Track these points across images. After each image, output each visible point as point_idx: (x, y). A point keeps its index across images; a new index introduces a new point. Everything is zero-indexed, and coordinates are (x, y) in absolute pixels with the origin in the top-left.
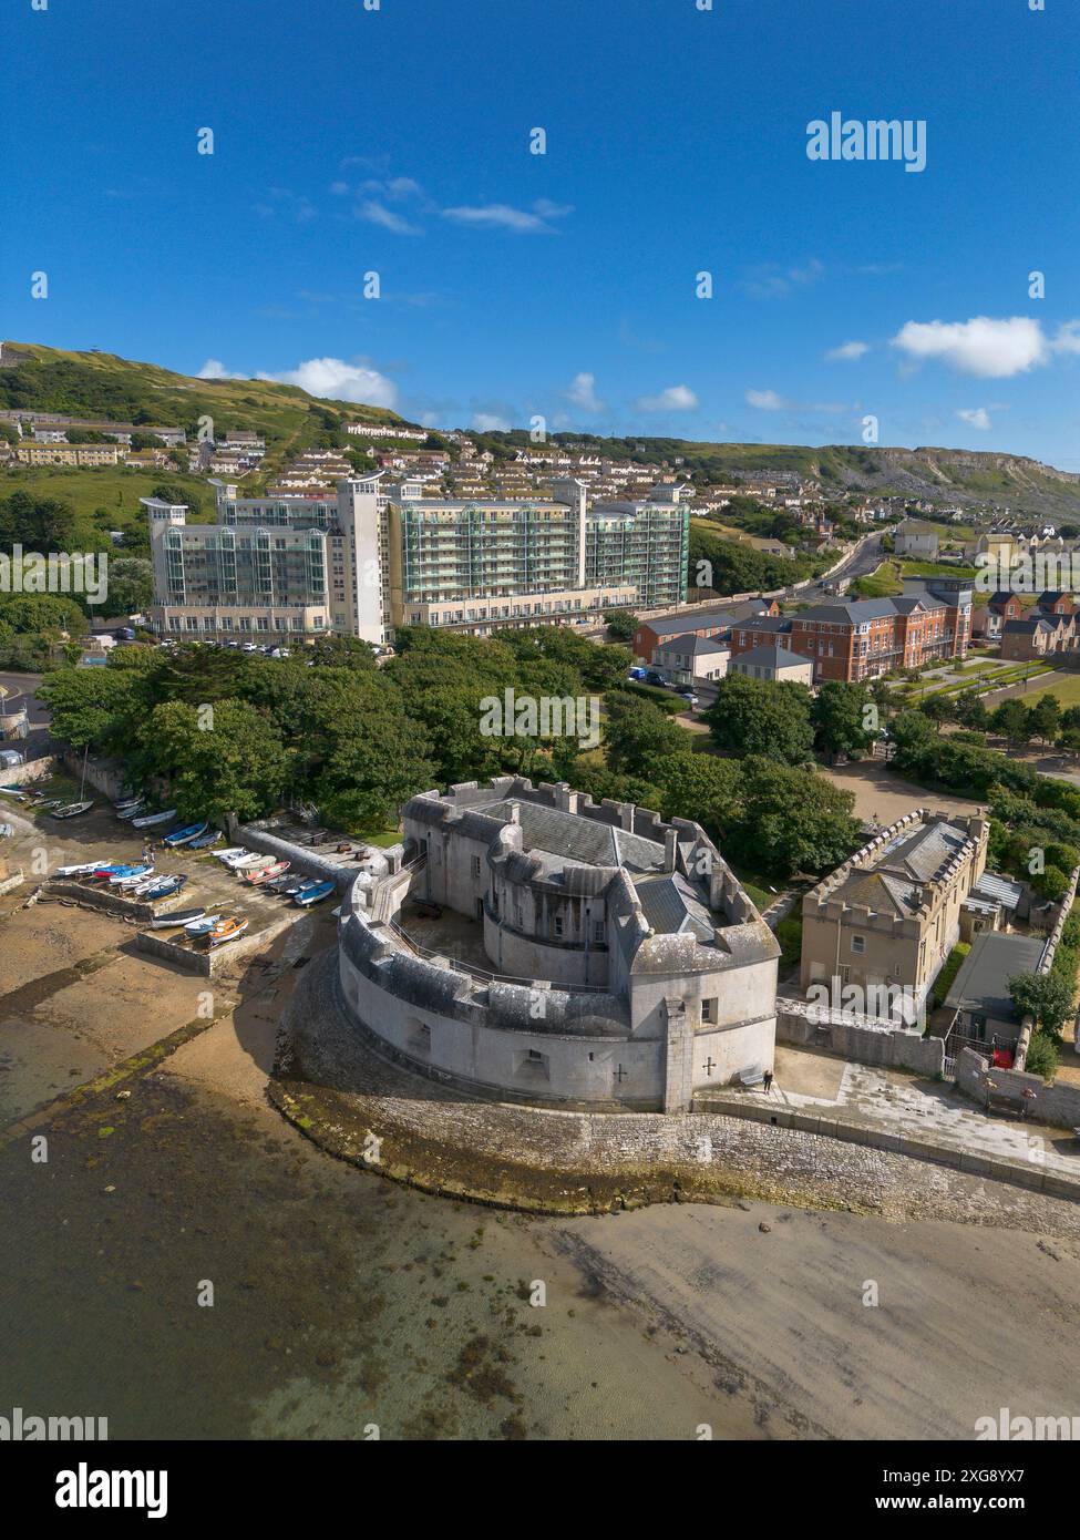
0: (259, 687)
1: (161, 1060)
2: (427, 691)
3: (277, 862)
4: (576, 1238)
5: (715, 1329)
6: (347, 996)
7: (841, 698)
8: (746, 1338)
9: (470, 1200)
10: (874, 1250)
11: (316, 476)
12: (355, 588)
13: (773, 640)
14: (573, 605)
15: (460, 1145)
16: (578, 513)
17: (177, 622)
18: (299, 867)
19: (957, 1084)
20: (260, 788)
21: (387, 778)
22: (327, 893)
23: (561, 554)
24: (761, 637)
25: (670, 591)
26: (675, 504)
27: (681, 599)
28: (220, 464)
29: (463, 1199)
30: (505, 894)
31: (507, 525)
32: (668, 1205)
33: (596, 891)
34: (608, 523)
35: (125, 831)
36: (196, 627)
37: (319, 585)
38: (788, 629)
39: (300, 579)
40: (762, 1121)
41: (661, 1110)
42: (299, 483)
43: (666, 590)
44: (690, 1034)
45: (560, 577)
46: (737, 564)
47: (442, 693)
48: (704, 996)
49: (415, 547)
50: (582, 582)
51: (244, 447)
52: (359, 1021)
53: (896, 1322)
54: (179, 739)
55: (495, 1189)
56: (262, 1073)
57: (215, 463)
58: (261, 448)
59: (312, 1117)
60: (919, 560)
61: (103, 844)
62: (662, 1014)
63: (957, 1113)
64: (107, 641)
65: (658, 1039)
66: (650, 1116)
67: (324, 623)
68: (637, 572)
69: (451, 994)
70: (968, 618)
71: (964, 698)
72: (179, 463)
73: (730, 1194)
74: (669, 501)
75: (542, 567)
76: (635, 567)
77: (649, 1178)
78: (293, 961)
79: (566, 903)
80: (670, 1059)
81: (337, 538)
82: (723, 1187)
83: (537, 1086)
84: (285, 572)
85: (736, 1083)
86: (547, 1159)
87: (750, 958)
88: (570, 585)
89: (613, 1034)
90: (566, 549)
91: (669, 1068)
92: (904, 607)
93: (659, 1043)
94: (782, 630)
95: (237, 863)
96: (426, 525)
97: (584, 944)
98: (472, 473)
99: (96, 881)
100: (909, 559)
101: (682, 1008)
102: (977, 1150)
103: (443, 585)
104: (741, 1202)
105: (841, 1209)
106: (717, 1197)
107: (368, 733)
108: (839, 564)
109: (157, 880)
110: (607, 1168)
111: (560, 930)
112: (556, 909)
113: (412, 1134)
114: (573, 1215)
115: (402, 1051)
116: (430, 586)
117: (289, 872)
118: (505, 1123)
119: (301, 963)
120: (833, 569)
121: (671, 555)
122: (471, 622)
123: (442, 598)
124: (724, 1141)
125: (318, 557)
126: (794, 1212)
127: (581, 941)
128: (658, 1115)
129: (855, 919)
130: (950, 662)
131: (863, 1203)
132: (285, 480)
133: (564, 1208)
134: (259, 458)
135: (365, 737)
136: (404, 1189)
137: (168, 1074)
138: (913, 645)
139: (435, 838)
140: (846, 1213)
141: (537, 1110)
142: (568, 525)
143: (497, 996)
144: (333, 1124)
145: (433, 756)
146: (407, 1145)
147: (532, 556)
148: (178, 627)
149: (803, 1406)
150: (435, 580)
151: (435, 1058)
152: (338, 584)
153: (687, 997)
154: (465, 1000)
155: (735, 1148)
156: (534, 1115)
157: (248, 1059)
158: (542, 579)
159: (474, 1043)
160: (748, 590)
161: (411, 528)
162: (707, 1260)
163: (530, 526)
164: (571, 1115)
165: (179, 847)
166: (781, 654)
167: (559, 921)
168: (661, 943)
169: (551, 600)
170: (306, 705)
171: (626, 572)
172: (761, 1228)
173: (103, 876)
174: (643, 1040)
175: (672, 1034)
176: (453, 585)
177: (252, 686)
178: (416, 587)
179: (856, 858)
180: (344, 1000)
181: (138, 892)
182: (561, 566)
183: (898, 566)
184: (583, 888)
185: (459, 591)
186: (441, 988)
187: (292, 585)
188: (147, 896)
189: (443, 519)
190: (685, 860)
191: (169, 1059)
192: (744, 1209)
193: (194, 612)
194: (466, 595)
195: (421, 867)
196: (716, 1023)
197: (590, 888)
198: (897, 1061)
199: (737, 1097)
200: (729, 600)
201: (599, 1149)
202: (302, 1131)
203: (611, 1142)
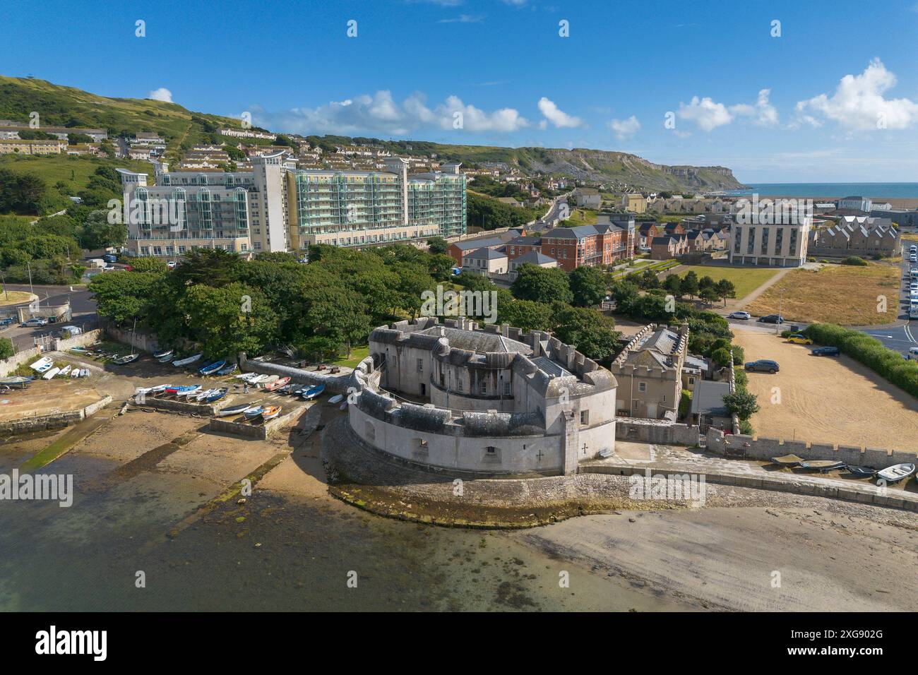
0: (251, 275)
2: (355, 275)
3: (280, 378)
4: (536, 537)
5: (624, 564)
6: (364, 437)
7: (585, 275)
8: (641, 566)
9: (472, 527)
10: (690, 523)
11: (207, 161)
12: (268, 225)
13: (531, 249)
14: (402, 236)
15: (457, 502)
16: (403, 179)
17: (147, 250)
18: (295, 379)
19: (707, 447)
20: (261, 336)
21: (345, 324)
22: (320, 392)
23: (393, 205)
24: (524, 249)
25: (457, 228)
26: (457, 175)
27: (464, 232)
28: (137, 153)
29: (467, 527)
30: (450, 373)
31: (360, 186)
32: (579, 518)
33: (506, 365)
34: (420, 185)
35: (168, 369)
36: (160, 253)
37: (244, 224)
38: (539, 243)
39: (231, 220)
40: (616, 474)
41: (562, 473)
42: (196, 166)
43: (455, 227)
44: (577, 430)
45: (394, 219)
46: (495, 211)
47: (366, 276)
48: (582, 409)
49: (305, 199)
50: (406, 222)
51: (150, 143)
52: (376, 450)
53: (711, 550)
54: (208, 307)
55: (485, 520)
56: (322, 483)
57: (132, 153)
58: (162, 144)
59: (364, 500)
60: (592, 210)
61: (158, 377)
62: (562, 420)
63: (712, 460)
64: (100, 263)
65: (560, 435)
66: (557, 477)
67: (248, 248)
68: (437, 216)
69: (441, 421)
70: (633, 237)
71: (646, 275)
72: (108, 153)
73: (609, 508)
74: (453, 173)
75: (382, 212)
76: (437, 212)
77: (565, 506)
78: (315, 427)
79: (489, 373)
80: (567, 444)
81: (254, 193)
82: (604, 506)
83: (495, 468)
84: (220, 216)
85: (598, 457)
86: (509, 503)
87: (604, 387)
88: (399, 223)
89: (536, 433)
90: (396, 201)
91: (566, 449)
92: (601, 229)
93: (560, 437)
94: (536, 244)
95: (254, 380)
96: (312, 185)
97: (500, 396)
98: (312, 160)
99: (166, 396)
100: (586, 209)
101: (573, 415)
102: (727, 473)
103: (323, 223)
104: (616, 511)
105: (667, 508)
106: (603, 511)
107: (329, 299)
108: (549, 211)
109: (207, 392)
110: (541, 504)
111: (484, 390)
112: (483, 378)
113: (429, 501)
114: (530, 527)
115: (409, 460)
116: (315, 224)
117: (290, 383)
118: (479, 488)
119: (319, 428)
120: (547, 215)
121: (456, 205)
122: (342, 246)
123: (322, 231)
124: (599, 485)
125: (242, 205)
126: (643, 512)
127: (498, 394)
128: (562, 476)
129: (641, 373)
130: (627, 262)
131: (677, 505)
132: (186, 164)
133: (525, 524)
134: (162, 150)
135: (328, 301)
136: (432, 527)
137: (263, 489)
138: (607, 252)
139: (391, 351)
140: (671, 510)
141: (496, 480)
142: (397, 186)
143: (469, 419)
144: (378, 501)
145: (367, 312)
146: (426, 506)
147: (376, 205)
148: (148, 253)
149: (679, 589)
150: (318, 220)
151: (432, 460)
152: (255, 223)
153: (574, 410)
154: (450, 423)
155: (605, 487)
156: (495, 483)
157: (311, 478)
158: (383, 220)
159: (457, 446)
160: (502, 227)
161: (303, 186)
162: (608, 538)
163: (374, 186)
164: (515, 481)
165: (211, 375)
166: (540, 256)
167: (484, 385)
168: (559, 381)
169: (389, 233)
170: (283, 285)
171: (432, 216)
172: (630, 521)
173: (171, 393)
174: (551, 435)
175: (568, 430)
176: (329, 223)
177: (247, 274)
178: (306, 225)
179: (629, 346)
180: (361, 440)
181: (199, 399)
182: (393, 212)
183: (582, 213)
184: (498, 364)
185: (333, 227)
186: (435, 418)
187: (225, 224)
188: (204, 400)
189: (322, 181)
190: (545, 350)
191: (259, 482)
192: (619, 514)
193: (158, 243)
194: (337, 229)
195: (384, 369)
196: (588, 424)
197: (502, 364)
198: (675, 441)
199: (601, 463)
200: (493, 232)
201: (535, 496)
202: (360, 507)
203: (540, 492)
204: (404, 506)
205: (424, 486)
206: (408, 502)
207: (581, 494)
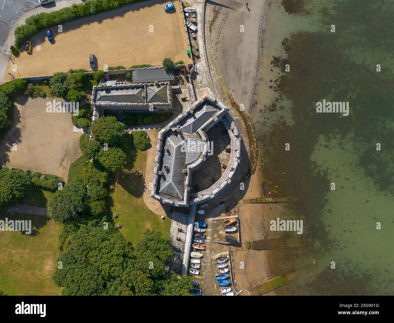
1: (259, 198)
5: (252, 88)
10: (228, 77)
15: (247, 134)
32: (237, 103)
53: (238, 71)
56: (251, 178)
59: (255, 160)
77: (235, 108)
105: (223, 83)
106: (231, 98)
110: (238, 113)
113: (249, 142)
119: (221, 203)
126: (227, 88)
131: (221, 81)
133: (246, 115)
144: (254, 156)
149: (255, 76)
172: (233, 91)
192: (231, 94)
201: (236, 116)
203: (234, 115)
204: (253, 147)
206: (251, 147)
207: (228, 105)
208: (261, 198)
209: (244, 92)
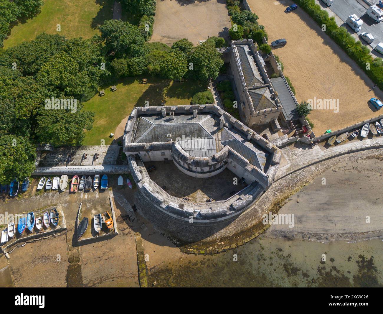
1: (146, 266)
5: (310, 230)
10: (315, 192)
15: (239, 231)
19: (300, 141)
29: (251, 241)
32: (280, 210)
33: (226, 157)
53: (328, 205)
55: (254, 234)
59: (203, 250)
66: (264, 195)
73: (287, 199)
77: (273, 207)
78: (132, 210)
79: (218, 164)
82: (285, 198)
86: (257, 220)
95: (55, 186)
104: (289, 199)
105: (303, 186)
106: (286, 201)
110: (267, 213)
113: (228, 237)
118: (243, 220)
119: (134, 209)
124: (278, 188)
127: (221, 166)
128: (265, 193)
129: (267, 113)
131: (306, 183)
137: (154, 268)
139: (142, 153)
141: (246, 212)
144: (209, 247)
146: (229, 240)
155: (281, 188)
156: (247, 214)
190: (225, 123)
192: (292, 200)
195: (139, 157)
197: (224, 158)
198: (288, 143)
201: (263, 210)
202: (203, 254)
204: (221, 244)
205: (222, 231)
206: (221, 242)
207: (275, 197)
208: (147, 269)
209: (301, 218)
